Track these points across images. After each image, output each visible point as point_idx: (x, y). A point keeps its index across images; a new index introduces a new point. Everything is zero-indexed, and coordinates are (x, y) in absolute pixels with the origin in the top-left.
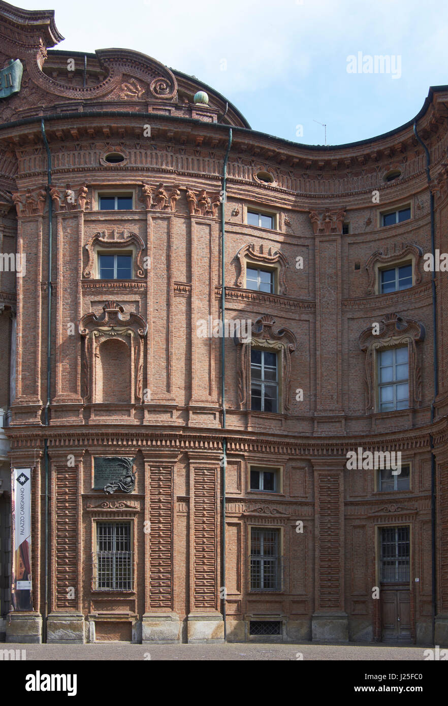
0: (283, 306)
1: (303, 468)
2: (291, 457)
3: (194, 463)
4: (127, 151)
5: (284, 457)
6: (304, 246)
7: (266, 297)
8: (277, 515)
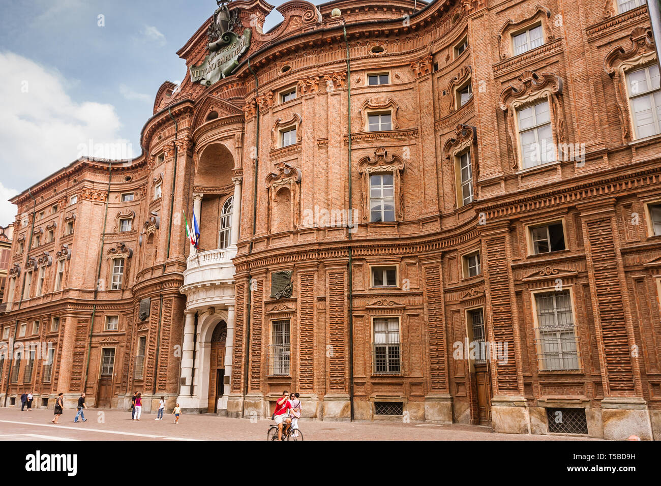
0: (396, 138)
1: (415, 264)
2: (403, 255)
3: (329, 270)
4: (291, 62)
5: (398, 256)
6: (410, 89)
7: (381, 134)
8: (394, 306)
